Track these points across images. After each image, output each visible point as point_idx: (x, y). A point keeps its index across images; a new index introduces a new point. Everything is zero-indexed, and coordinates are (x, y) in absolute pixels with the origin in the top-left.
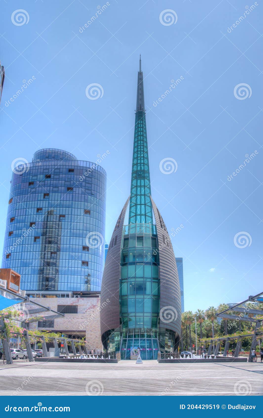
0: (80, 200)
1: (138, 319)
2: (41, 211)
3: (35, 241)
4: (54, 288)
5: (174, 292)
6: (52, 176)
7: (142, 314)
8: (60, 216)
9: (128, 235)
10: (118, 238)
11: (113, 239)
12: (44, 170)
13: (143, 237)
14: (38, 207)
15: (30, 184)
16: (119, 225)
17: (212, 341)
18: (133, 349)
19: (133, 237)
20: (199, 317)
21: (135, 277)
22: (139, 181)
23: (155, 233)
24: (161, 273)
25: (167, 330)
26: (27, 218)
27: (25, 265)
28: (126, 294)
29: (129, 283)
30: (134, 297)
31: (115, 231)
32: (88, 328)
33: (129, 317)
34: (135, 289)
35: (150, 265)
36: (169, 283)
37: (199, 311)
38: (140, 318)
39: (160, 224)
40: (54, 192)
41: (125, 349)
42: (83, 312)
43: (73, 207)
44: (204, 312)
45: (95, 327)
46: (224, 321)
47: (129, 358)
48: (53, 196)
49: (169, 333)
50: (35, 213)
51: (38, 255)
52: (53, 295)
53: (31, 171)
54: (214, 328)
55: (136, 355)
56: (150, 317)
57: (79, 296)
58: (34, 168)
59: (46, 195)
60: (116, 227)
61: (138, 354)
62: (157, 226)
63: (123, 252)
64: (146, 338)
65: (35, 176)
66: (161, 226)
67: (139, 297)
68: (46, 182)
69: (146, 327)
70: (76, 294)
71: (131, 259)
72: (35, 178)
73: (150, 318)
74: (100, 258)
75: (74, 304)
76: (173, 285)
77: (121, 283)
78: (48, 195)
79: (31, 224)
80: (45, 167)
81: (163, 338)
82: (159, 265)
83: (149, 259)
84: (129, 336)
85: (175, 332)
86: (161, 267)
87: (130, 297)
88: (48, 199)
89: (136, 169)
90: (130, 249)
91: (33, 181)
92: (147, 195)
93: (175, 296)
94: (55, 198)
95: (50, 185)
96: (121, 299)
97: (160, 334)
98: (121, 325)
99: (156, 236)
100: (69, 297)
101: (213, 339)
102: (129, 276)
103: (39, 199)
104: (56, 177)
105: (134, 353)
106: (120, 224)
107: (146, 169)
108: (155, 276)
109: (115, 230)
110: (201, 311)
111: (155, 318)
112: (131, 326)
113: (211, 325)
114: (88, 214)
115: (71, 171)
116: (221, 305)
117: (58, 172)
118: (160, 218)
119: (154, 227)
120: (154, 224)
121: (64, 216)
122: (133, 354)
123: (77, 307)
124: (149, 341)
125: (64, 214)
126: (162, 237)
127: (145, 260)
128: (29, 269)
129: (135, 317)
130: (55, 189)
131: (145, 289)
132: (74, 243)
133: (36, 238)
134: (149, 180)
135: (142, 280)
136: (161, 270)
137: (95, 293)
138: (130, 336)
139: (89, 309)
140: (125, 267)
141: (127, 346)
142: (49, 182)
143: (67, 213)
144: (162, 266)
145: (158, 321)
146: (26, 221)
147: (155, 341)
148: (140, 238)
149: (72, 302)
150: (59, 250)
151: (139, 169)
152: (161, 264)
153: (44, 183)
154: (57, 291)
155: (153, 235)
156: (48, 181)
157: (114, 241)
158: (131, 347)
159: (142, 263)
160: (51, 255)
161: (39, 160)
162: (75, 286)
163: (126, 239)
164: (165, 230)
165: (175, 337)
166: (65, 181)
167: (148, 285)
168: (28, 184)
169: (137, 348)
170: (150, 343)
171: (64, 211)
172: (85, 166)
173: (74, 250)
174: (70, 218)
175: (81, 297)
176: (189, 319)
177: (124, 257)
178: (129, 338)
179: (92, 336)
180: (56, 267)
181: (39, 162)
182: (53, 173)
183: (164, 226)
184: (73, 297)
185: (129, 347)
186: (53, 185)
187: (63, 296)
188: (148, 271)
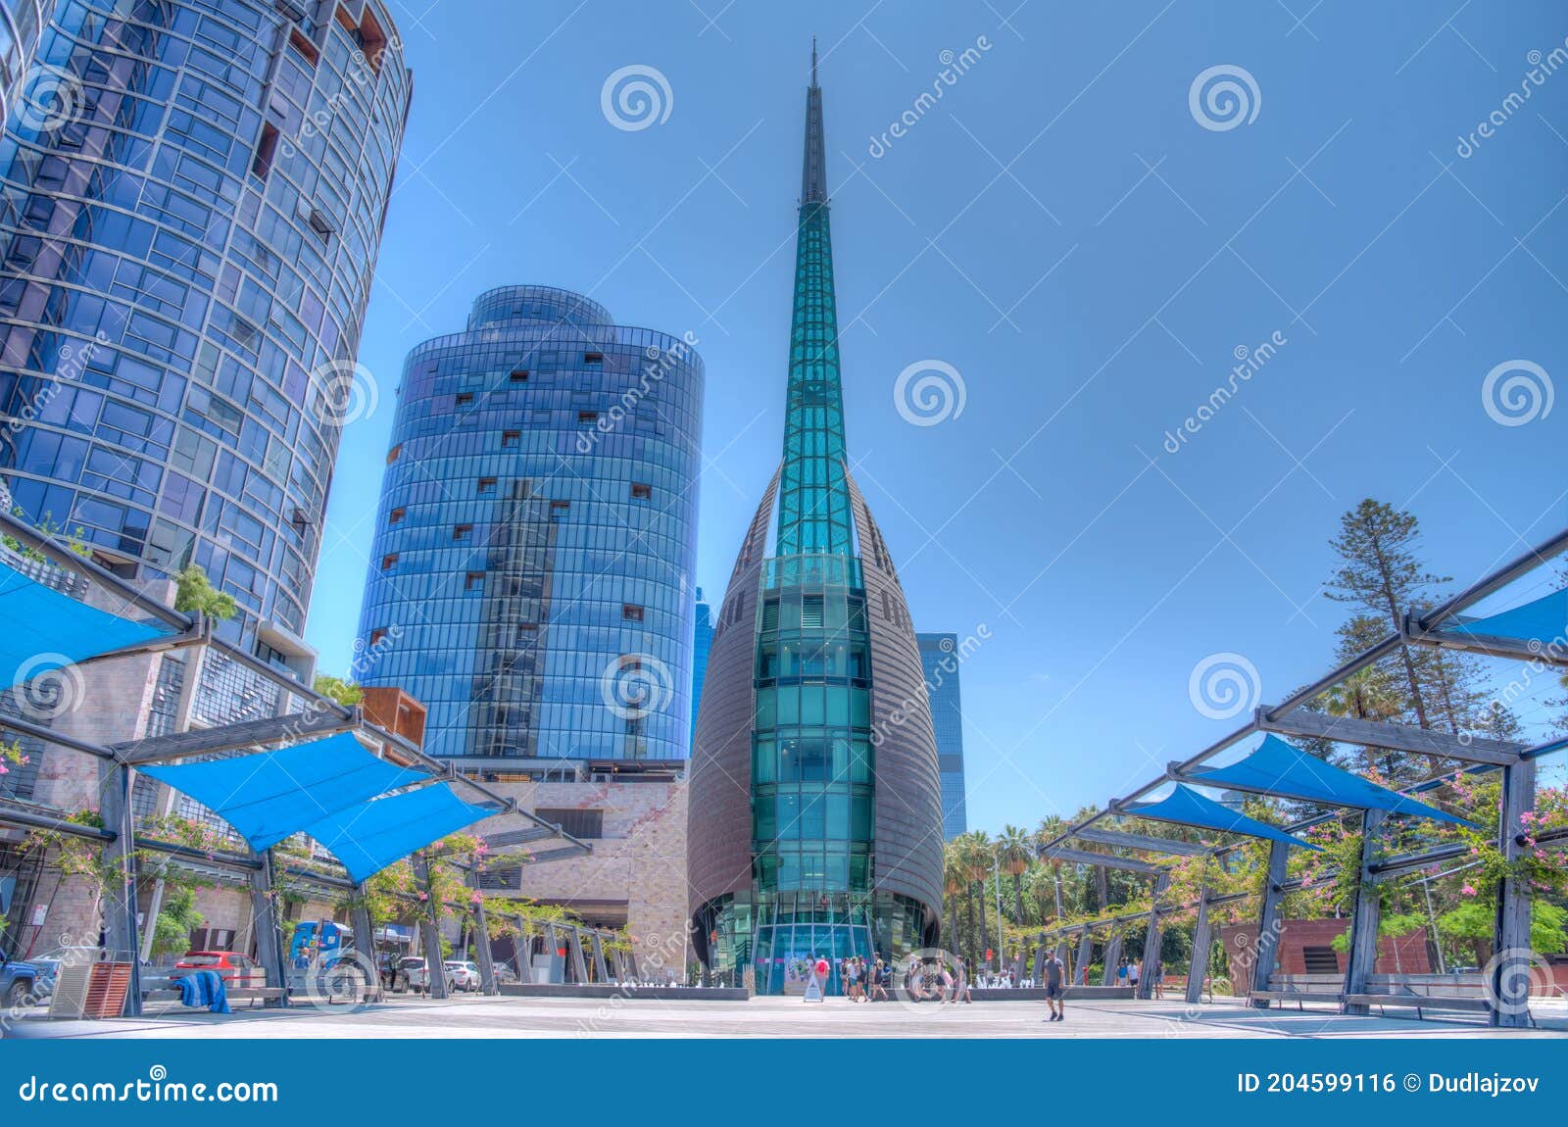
0: (617, 453)
1: (806, 862)
2: (493, 486)
3: (468, 585)
4: (524, 747)
5: (919, 773)
6: (533, 374)
7: (819, 846)
8: (554, 504)
9: (777, 590)
10: (746, 599)
11: (732, 602)
12: (509, 358)
13: (821, 597)
14: (484, 474)
15: (460, 399)
16: (749, 557)
17: (1043, 938)
18: (792, 961)
19: (793, 597)
20: (1012, 856)
21: (798, 726)
22: (809, 411)
23: (858, 585)
24: (876, 714)
25: (897, 897)
26: (444, 510)
27: (431, 667)
28: (772, 778)
29: (780, 743)
30: (796, 789)
31: (736, 574)
32: (636, 890)
33: (781, 855)
34: (797, 760)
35: (845, 684)
36: (902, 744)
37: (1011, 831)
38: (813, 858)
39: (873, 555)
40: (533, 425)
41: (768, 961)
42: (619, 832)
43: (597, 474)
44: (1030, 833)
45: (660, 887)
46: (1097, 868)
47: (778, 990)
48: (534, 440)
49: (903, 907)
50: (473, 492)
51: (472, 633)
52: (520, 772)
53: (467, 358)
54: (1061, 892)
55: (802, 979)
56: (844, 855)
57: (607, 776)
58: (476, 349)
59: (510, 435)
60: (739, 562)
61: (808, 977)
62: (864, 563)
63: (761, 642)
64: (831, 923)
65: (476, 374)
66: (878, 560)
67: (812, 788)
68: (513, 393)
69: (830, 887)
70: (598, 770)
71: (785, 667)
72: (477, 380)
73: (844, 858)
74: (679, 645)
75: (592, 806)
76: (915, 750)
77: (757, 742)
78: (516, 434)
79: (459, 530)
80: (510, 348)
81: (888, 923)
82: (871, 686)
83: (841, 666)
84: (778, 915)
85: (924, 907)
86: (877, 694)
87: (782, 789)
88: (515, 450)
89: (800, 376)
90: (783, 636)
91: (470, 389)
92: (835, 458)
93: (923, 786)
94: (539, 444)
95: (525, 403)
96: (757, 795)
97: (877, 913)
98: (756, 882)
99: (862, 593)
100: (573, 781)
101: (1047, 930)
102: (780, 722)
103: (488, 448)
104: (546, 377)
105: (797, 971)
106: (752, 556)
107: (830, 378)
108: (857, 723)
109: (738, 573)
110: (1018, 832)
111: (860, 859)
112: (787, 885)
113: (1052, 883)
114: (644, 497)
115: (592, 358)
116: (1083, 813)
117: (550, 361)
118: (873, 536)
119: (854, 565)
120: (856, 556)
121: (566, 504)
122: (794, 977)
123: (599, 815)
124: (843, 935)
125: (566, 497)
126: (880, 599)
127: (828, 669)
128: (445, 683)
129: (798, 854)
130: (541, 417)
131: (830, 761)
132: (596, 595)
133: (470, 577)
134: (840, 411)
135: (819, 733)
136: (877, 703)
137: (662, 768)
138: (781, 918)
139: (639, 823)
140: (767, 691)
141: (772, 950)
142: (521, 394)
143: (576, 495)
144: (881, 690)
145: (870, 867)
146: (442, 521)
147: (860, 935)
148: (814, 602)
149: (582, 799)
150: (544, 616)
151: (809, 377)
152: (876, 683)
153: (505, 396)
154: (535, 757)
155: (853, 591)
156: (518, 393)
157: (735, 607)
158: (786, 953)
159: (821, 678)
160: (519, 636)
161: (490, 324)
162: (596, 743)
163: (771, 603)
164: (889, 573)
165: (925, 921)
166: (573, 391)
167: (839, 750)
168: (453, 398)
169: (804, 956)
170: (846, 941)
171: (566, 487)
172: (636, 342)
173: (594, 618)
174: (584, 511)
175: (615, 780)
176: (978, 860)
177: (766, 660)
178: (778, 922)
179: (648, 922)
180: (533, 674)
181: (491, 330)
182: (534, 365)
183: (886, 561)
184: (588, 779)
185: (780, 954)
186: (533, 403)
187: (554, 776)
188: (839, 704)
